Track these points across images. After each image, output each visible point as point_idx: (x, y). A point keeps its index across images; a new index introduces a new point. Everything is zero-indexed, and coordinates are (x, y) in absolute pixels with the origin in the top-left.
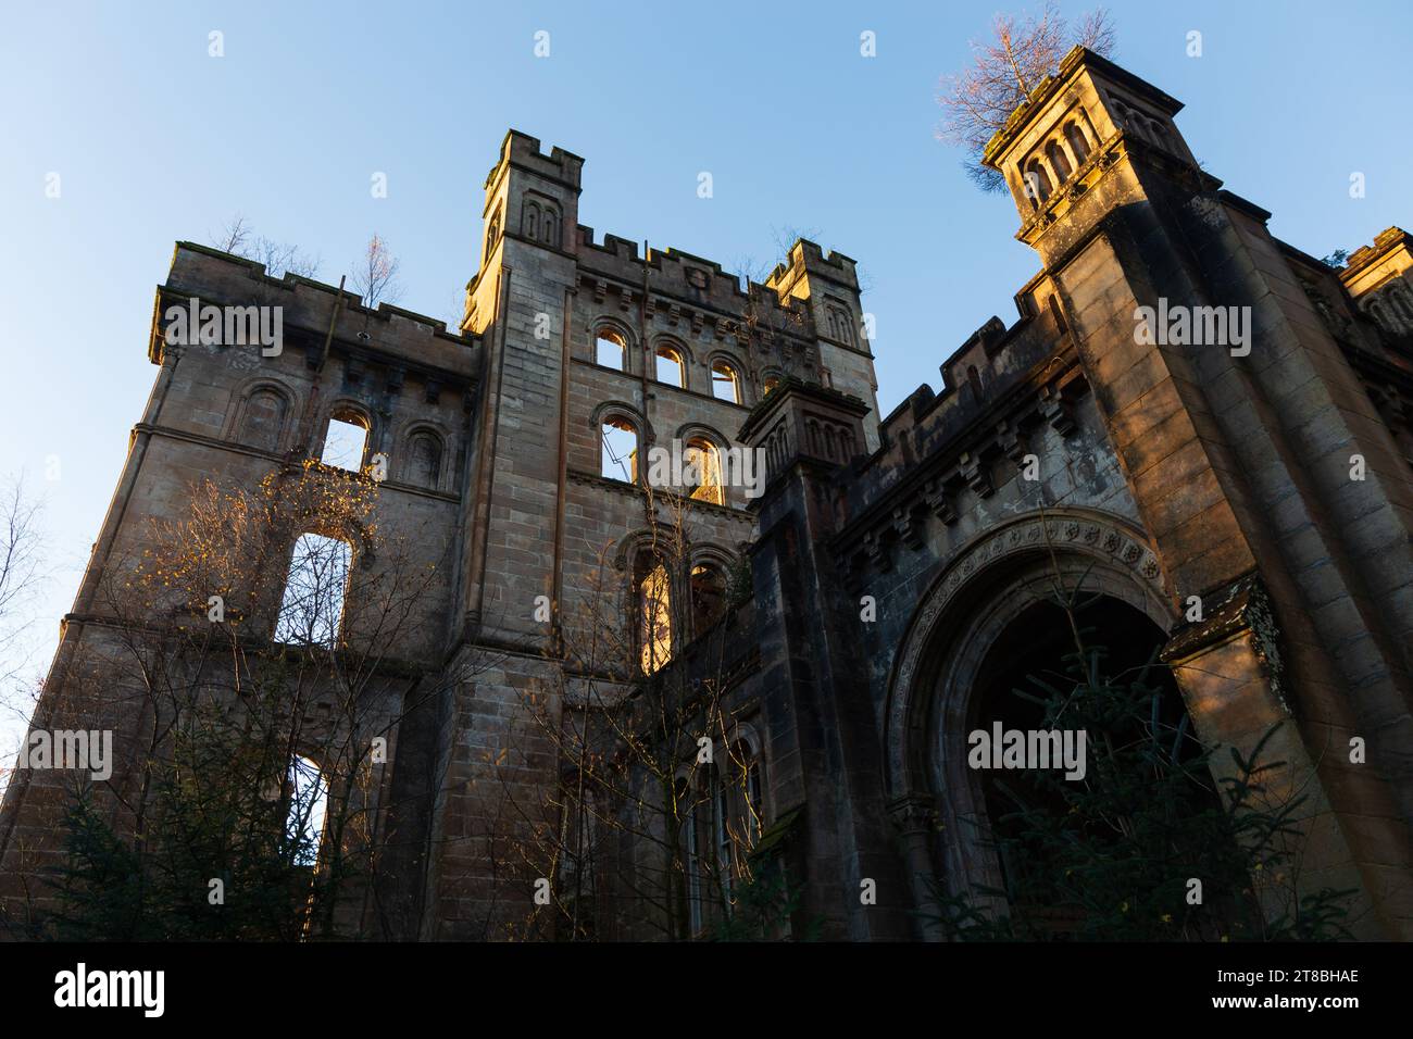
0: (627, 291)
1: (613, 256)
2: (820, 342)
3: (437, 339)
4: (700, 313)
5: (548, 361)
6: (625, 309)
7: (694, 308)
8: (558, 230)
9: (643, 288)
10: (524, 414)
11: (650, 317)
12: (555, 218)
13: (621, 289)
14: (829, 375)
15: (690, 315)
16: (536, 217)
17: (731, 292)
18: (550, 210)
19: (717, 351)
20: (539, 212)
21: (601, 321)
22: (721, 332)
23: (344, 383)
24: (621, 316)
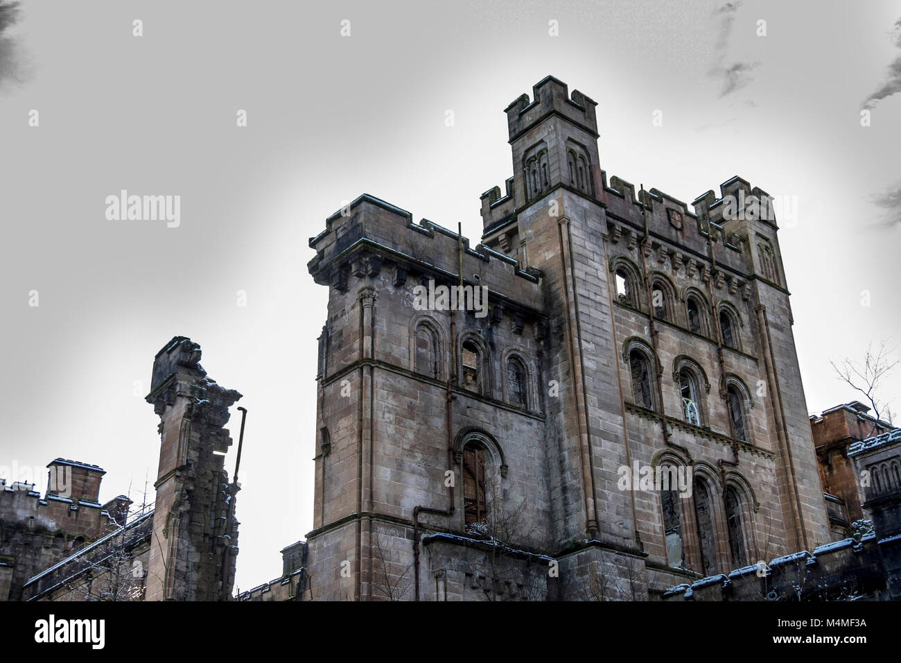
0: (634, 233)
1: (622, 200)
2: (757, 281)
3: (517, 277)
4: (680, 253)
5: (603, 307)
6: (631, 249)
7: (676, 249)
8: (589, 178)
9: (643, 230)
10: (597, 356)
11: (647, 256)
12: (585, 165)
13: (630, 232)
14: (764, 311)
15: (671, 255)
16: (573, 164)
17: (695, 231)
18: (582, 157)
19: (692, 288)
20: (575, 160)
21: (619, 260)
22: (692, 270)
23: (466, 317)
24: (629, 255)
